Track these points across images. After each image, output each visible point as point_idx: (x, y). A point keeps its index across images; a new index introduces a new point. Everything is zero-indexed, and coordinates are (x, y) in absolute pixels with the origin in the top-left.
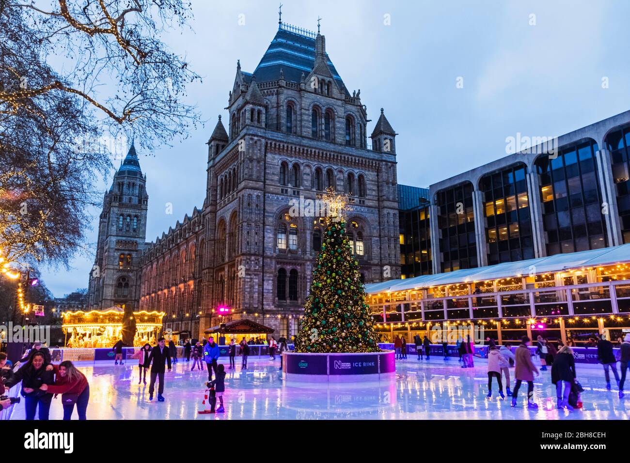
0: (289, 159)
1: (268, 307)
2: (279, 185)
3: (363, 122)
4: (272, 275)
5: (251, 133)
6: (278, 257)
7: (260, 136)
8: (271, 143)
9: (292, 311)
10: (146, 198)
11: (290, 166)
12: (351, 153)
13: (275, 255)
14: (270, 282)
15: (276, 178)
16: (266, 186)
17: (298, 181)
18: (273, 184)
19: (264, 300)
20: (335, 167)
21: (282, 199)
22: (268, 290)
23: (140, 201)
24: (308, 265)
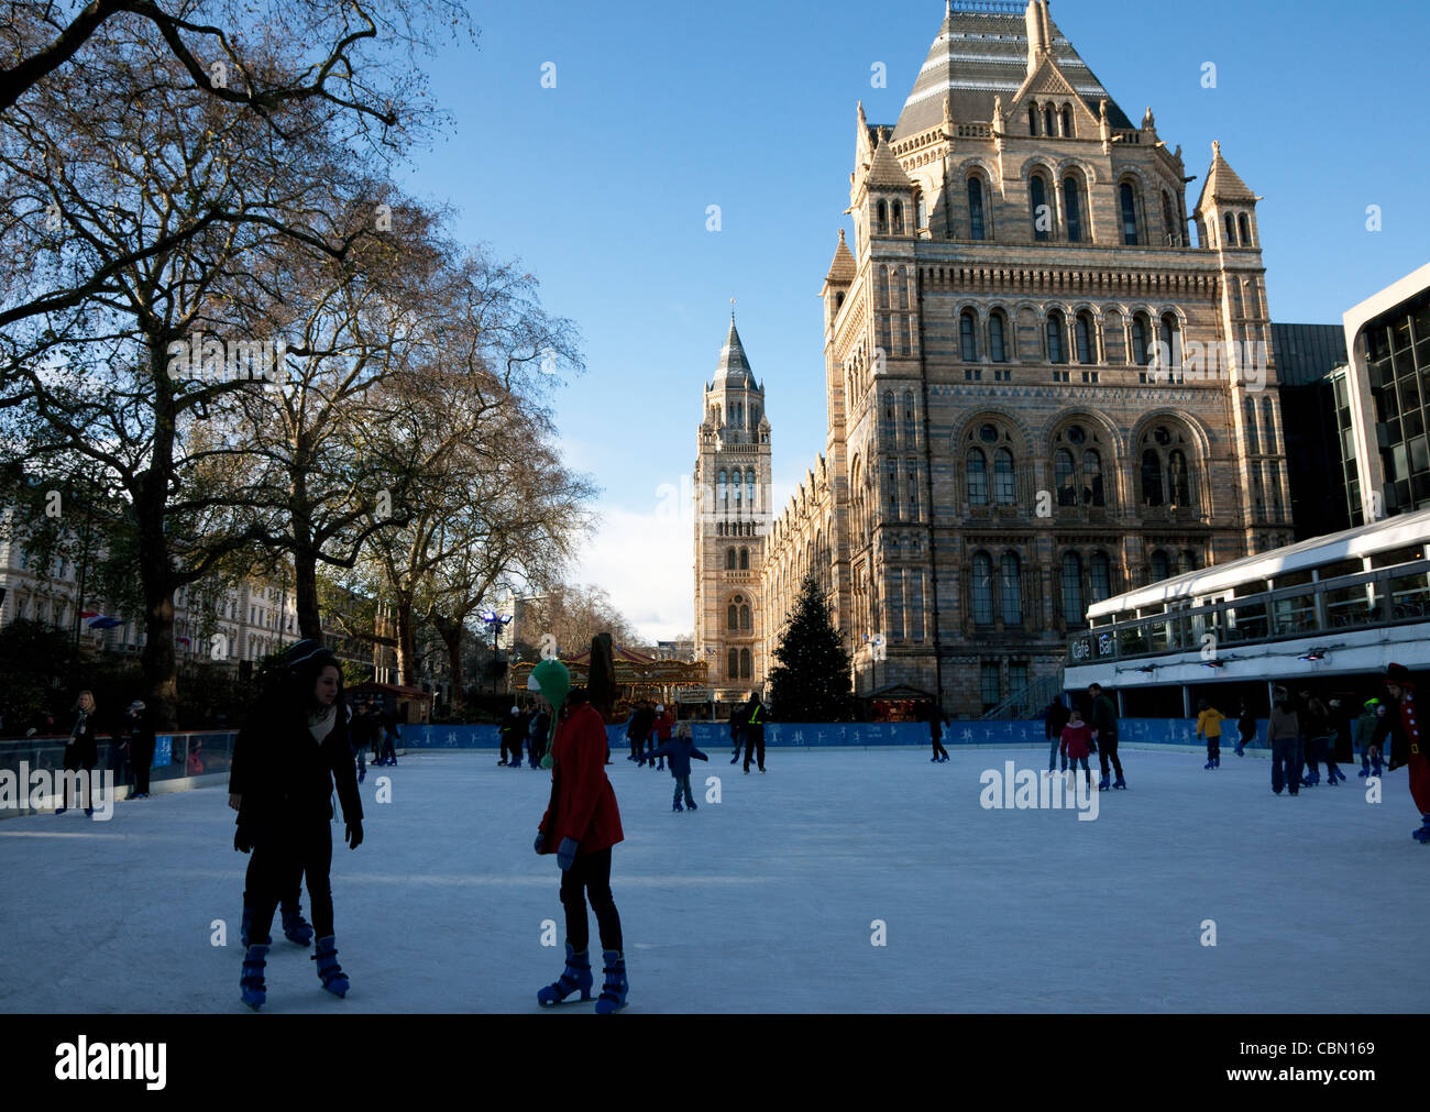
0: (979, 299)
1: (949, 639)
2: (959, 361)
4: (955, 568)
5: (882, 254)
6: (969, 525)
7: (904, 258)
8: (931, 271)
9: (1008, 648)
11: (983, 316)
12: (1135, 265)
13: (960, 521)
14: (953, 583)
15: (952, 346)
16: (929, 368)
17: (1006, 348)
18: (945, 361)
19: (940, 625)
21: (969, 393)
22: (950, 601)
23: (755, 440)
24: (1044, 541)
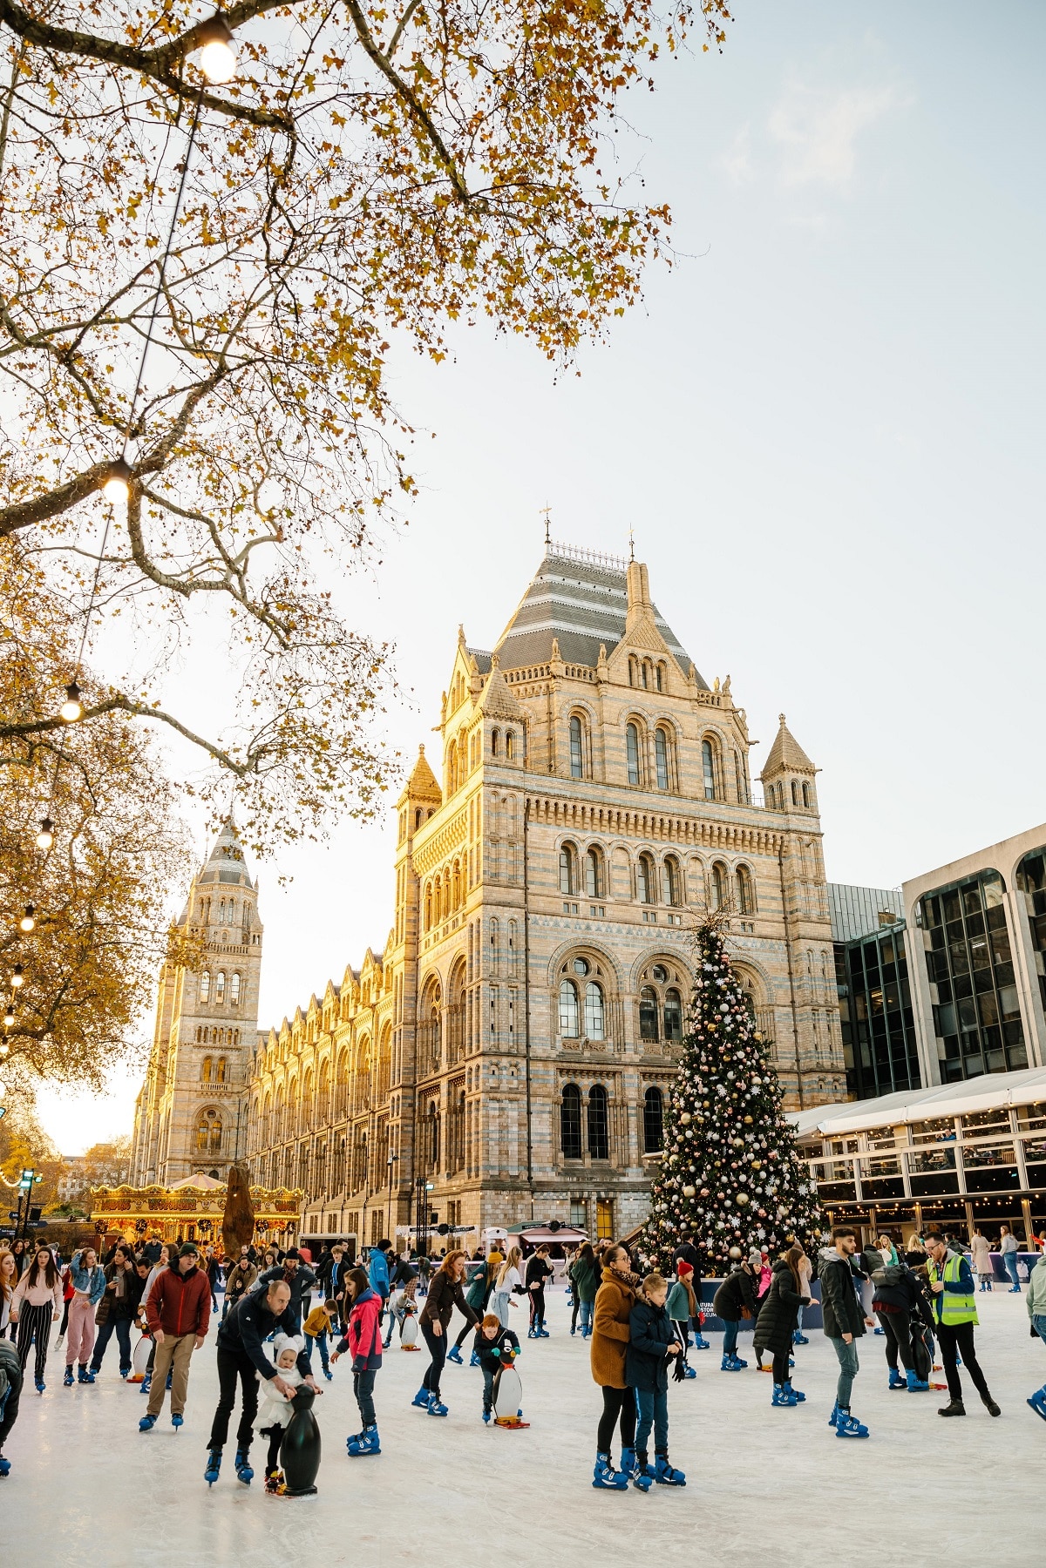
0: (579, 834)
1: (541, 1174)
2: (558, 894)
3: (739, 745)
4: (548, 1101)
5: (493, 780)
6: (561, 1058)
7: (514, 787)
8: (537, 802)
9: (597, 1184)
10: (260, 929)
11: (582, 851)
12: (717, 817)
13: (554, 1054)
14: (546, 1116)
15: (552, 878)
16: (529, 897)
17: (600, 884)
18: (546, 892)
19: (533, 1159)
20: (683, 850)
21: (567, 926)
22: (542, 1134)
23: (245, 940)
24: (631, 1077)
